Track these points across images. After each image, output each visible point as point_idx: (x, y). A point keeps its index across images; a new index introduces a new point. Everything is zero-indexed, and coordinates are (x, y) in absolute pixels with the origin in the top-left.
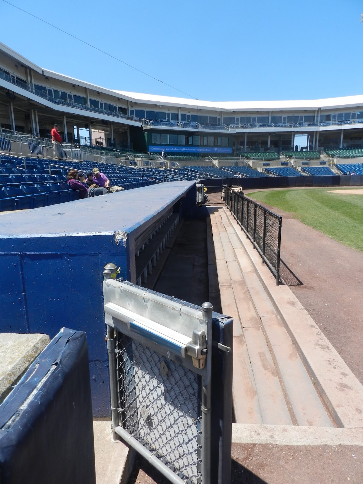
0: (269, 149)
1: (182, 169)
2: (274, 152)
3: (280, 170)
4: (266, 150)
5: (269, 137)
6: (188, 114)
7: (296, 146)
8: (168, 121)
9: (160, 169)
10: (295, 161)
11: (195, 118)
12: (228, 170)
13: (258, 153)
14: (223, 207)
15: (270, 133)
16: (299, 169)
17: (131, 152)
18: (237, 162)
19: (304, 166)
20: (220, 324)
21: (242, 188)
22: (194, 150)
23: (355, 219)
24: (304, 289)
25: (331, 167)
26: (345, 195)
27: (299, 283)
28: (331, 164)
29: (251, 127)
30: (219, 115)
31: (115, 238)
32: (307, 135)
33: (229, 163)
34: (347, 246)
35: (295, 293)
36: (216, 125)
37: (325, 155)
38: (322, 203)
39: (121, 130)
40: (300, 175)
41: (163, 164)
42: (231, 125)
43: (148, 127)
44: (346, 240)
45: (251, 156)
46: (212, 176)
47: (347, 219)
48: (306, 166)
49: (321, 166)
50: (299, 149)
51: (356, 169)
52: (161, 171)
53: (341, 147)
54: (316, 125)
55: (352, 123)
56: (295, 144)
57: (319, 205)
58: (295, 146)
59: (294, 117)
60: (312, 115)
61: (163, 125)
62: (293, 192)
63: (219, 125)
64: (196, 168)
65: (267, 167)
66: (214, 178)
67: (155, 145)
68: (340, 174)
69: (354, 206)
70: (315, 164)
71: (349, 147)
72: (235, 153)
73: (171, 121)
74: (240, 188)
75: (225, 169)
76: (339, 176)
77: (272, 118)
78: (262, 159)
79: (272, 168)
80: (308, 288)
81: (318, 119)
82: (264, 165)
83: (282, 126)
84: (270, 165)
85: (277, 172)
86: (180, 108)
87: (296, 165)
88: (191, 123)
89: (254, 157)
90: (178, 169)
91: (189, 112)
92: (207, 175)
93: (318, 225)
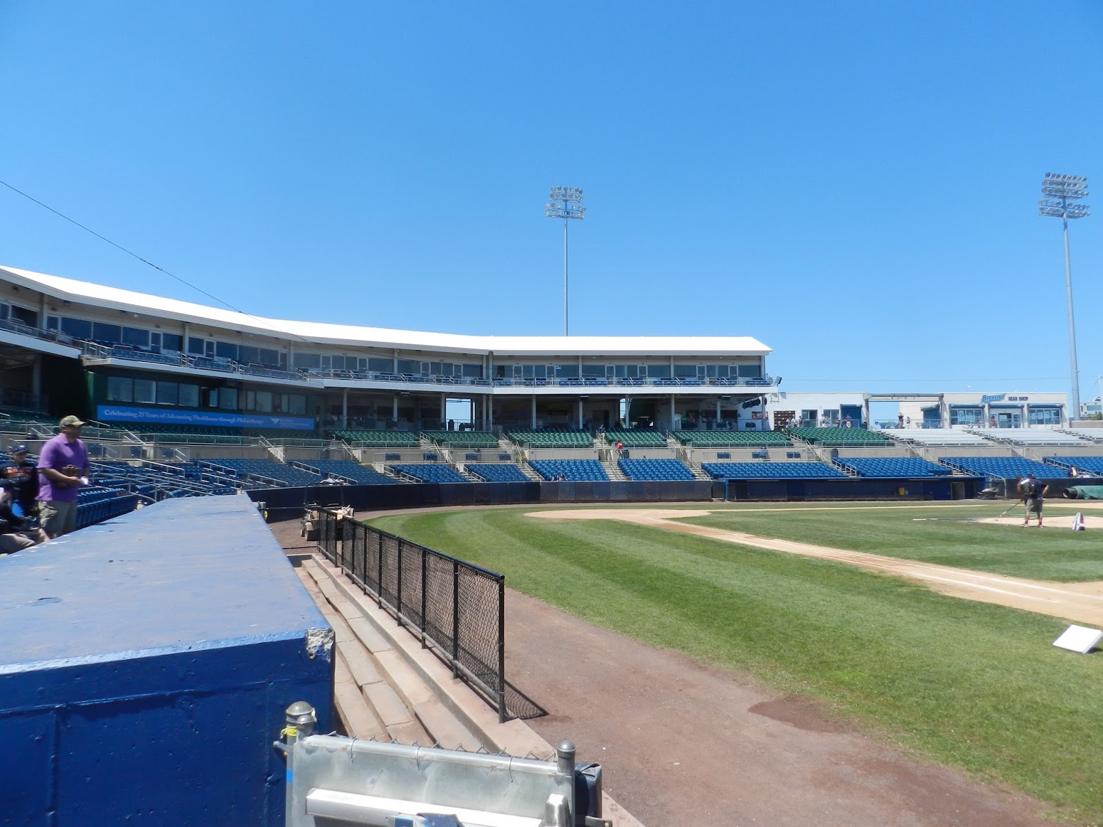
0: (395, 424)
1: (191, 465)
2: (406, 432)
3: (423, 470)
4: (390, 426)
5: (396, 401)
6: (206, 338)
7: (450, 420)
8: (156, 350)
9: (131, 464)
10: (452, 452)
11: (226, 350)
12: (308, 468)
13: (373, 431)
14: (313, 555)
15: (397, 393)
16: (461, 467)
17: (42, 418)
18: (328, 451)
19: (469, 463)
20: (588, 778)
21: (352, 509)
22: (223, 420)
23: (591, 570)
24: (555, 723)
25: (520, 465)
26: (558, 521)
27: (539, 712)
28: (520, 459)
29: (358, 377)
30: (285, 348)
31: (306, 644)
32: (470, 400)
33: (307, 453)
34: (597, 624)
35: (541, 735)
36: (276, 368)
37: (507, 441)
38: (522, 539)
39: (12, 362)
40: (465, 480)
41: (138, 452)
42: (313, 371)
43: (98, 361)
44: (592, 613)
45: (358, 439)
46: (271, 482)
47: (578, 570)
48: (474, 462)
49: (502, 463)
50: (456, 428)
51: (565, 469)
52: (134, 470)
53: (534, 427)
54: (486, 384)
55: (549, 383)
56: (448, 417)
57: (519, 544)
58: (447, 421)
59: (443, 364)
60: (477, 363)
61: (141, 358)
62: (456, 516)
63: (284, 367)
64: (230, 462)
65: (396, 463)
66: (274, 487)
67: (116, 403)
68: (537, 478)
69: (582, 544)
70: (489, 458)
71: (548, 427)
72: (322, 429)
73: (164, 352)
74: (348, 510)
75: (299, 466)
76: (538, 484)
77: (400, 362)
78: (382, 446)
79: (405, 465)
80: (559, 721)
81: (489, 372)
82: (389, 457)
83: (421, 380)
84: (401, 458)
85: (416, 473)
86: (188, 324)
87: (454, 460)
88: (216, 358)
89: (364, 439)
90: (180, 465)
91: (211, 335)
92: (258, 479)
93: (531, 586)
